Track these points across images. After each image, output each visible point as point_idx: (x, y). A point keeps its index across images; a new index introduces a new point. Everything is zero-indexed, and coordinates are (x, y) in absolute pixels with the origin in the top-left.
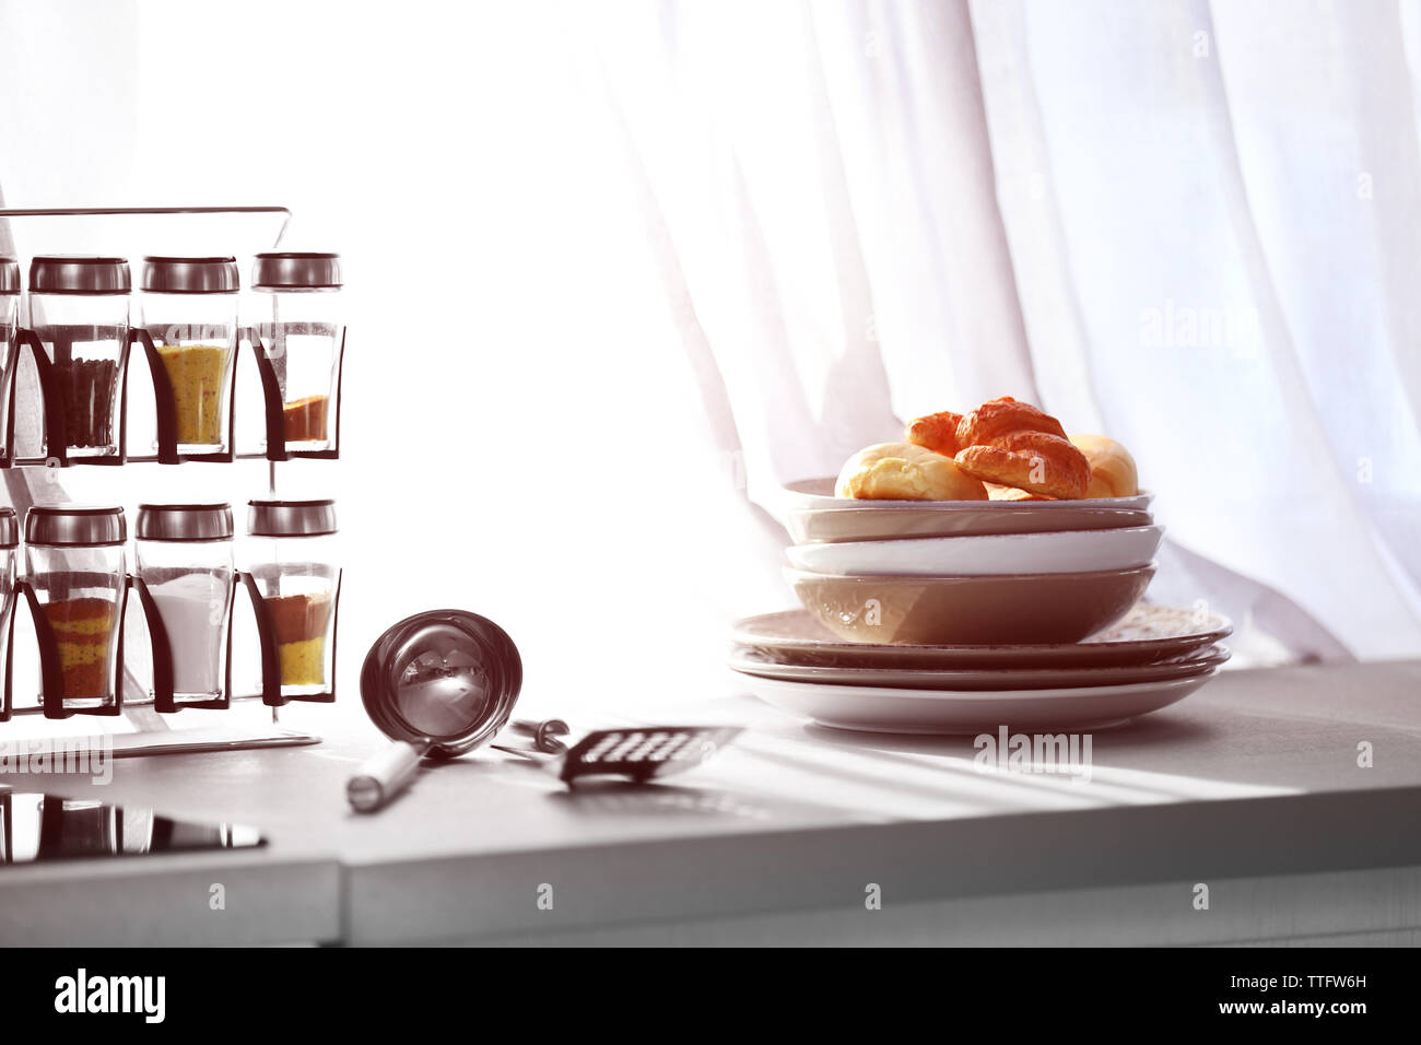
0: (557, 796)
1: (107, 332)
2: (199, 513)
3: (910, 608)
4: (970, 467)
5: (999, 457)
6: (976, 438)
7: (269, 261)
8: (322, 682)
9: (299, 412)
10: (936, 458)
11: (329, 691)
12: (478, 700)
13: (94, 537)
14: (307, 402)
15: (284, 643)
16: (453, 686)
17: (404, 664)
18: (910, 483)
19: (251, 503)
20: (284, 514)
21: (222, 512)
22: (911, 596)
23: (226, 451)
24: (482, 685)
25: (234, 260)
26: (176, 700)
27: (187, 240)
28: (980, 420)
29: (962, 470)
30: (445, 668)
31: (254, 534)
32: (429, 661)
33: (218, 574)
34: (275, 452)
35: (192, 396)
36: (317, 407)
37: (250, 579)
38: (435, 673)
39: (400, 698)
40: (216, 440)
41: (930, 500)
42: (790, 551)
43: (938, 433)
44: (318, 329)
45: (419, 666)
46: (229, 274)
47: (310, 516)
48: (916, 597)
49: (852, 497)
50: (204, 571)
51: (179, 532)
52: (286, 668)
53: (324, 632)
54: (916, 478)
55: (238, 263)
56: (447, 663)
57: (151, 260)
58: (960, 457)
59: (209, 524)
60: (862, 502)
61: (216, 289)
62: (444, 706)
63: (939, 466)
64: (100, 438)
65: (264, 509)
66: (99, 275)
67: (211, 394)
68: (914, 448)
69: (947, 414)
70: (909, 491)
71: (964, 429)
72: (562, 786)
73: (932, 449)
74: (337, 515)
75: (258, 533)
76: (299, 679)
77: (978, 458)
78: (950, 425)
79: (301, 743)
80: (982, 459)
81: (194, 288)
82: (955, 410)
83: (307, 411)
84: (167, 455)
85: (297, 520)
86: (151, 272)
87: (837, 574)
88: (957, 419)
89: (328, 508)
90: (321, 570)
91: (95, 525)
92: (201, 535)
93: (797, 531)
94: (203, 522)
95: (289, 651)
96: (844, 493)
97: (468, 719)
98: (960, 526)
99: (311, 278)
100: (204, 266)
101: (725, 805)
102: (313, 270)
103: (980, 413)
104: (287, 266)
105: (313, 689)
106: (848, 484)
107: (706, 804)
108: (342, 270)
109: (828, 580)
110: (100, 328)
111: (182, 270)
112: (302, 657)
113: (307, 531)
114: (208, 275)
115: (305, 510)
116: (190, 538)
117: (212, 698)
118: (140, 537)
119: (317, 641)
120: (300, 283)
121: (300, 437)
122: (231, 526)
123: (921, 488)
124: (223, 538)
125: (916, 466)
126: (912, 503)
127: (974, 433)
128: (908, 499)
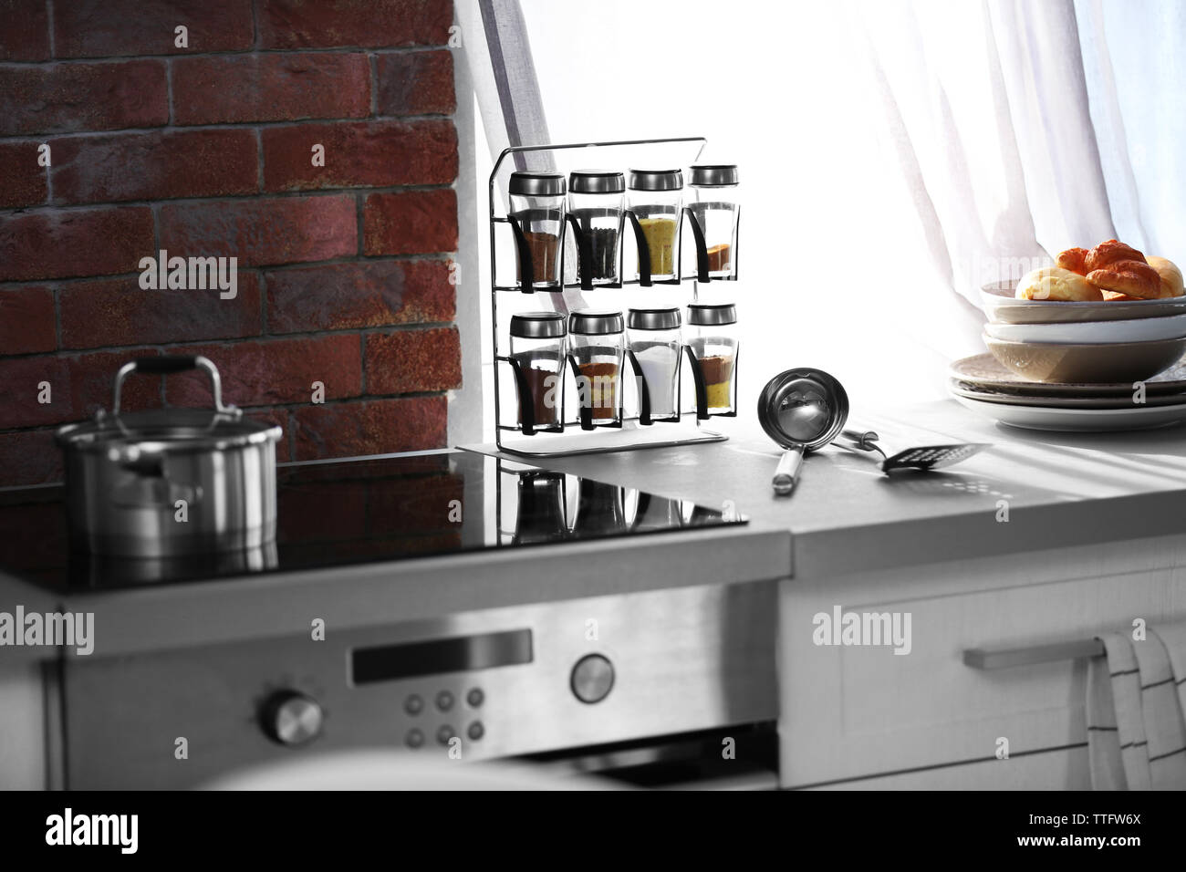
0: (882, 480)
1: (612, 212)
2: (663, 314)
3: (1059, 360)
4: (1096, 282)
5: (1112, 276)
6: (1097, 265)
7: (698, 171)
8: (729, 406)
9: (715, 255)
10: (1074, 276)
11: (733, 411)
12: (823, 420)
13: (607, 331)
14: (720, 250)
15: (709, 385)
16: (809, 411)
17: (781, 399)
18: (1061, 292)
19: (689, 306)
20: (707, 313)
21: (675, 313)
22: (1059, 355)
23: (676, 278)
24: (825, 411)
25: (680, 171)
26: (651, 418)
27: (654, 160)
28: (1099, 254)
29: (1091, 284)
30: (803, 400)
31: (692, 324)
32: (794, 396)
33: (673, 347)
34: (703, 277)
35: (658, 248)
36: (725, 252)
37: (688, 348)
38: (798, 404)
39: (779, 419)
40: (671, 272)
41: (1073, 301)
42: (987, 326)
43: (1074, 261)
44: (726, 207)
45: (789, 399)
46: (678, 179)
47: (722, 314)
48: (1063, 355)
49: (1027, 299)
50: (666, 345)
51: (651, 325)
52: (710, 398)
53: (730, 379)
54: (1065, 288)
55: (682, 172)
56: (805, 398)
57: (635, 172)
58: (1090, 276)
59: (668, 319)
60: (1033, 302)
61: (671, 188)
62: (803, 423)
63: (1077, 281)
64: (610, 274)
65: (696, 310)
66: (608, 183)
67: (668, 247)
68: (1062, 270)
69: (1078, 249)
70: (1061, 296)
71: (1090, 259)
72: (883, 475)
73: (1070, 270)
74: (738, 312)
75: (693, 323)
76: (717, 405)
77: (1100, 279)
78: (1080, 256)
79: (718, 440)
80: (1103, 277)
81: (659, 188)
82: (1083, 247)
83: (720, 254)
84: (645, 281)
85: (715, 317)
86: (634, 179)
87: (1017, 341)
88: (1085, 252)
89: (732, 308)
90: (728, 342)
91: (607, 322)
92: (664, 327)
93: (991, 316)
94: (665, 318)
95: (711, 389)
96: (1021, 295)
97: (818, 429)
98: (1086, 316)
99: (722, 180)
100: (664, 175)
101: (983, 489)
102: (723, 175)
103: (1099, 250)
104: (709, 173)
105: (725, 410)
106: (1024, 291)
107: (972, 488)
108: (739, 174)
109: (1013, 345)
110: (609, 210)
111: (652, 178)
112: (719, 392)
113: (721, 322)
114: (667, 180)
115: (719, 310)
116: (658, 328)
117: (671, 416)
118: (630, 327)
119: (727, 383)
120: (716, 183)
121: (716, 269)
122: (680, 320)
123: (1068, 294)
124: (675, 328)
125: (1065, 282)
126: (1063, 303)
127: (1096, 262)
128: (1060, 301)
